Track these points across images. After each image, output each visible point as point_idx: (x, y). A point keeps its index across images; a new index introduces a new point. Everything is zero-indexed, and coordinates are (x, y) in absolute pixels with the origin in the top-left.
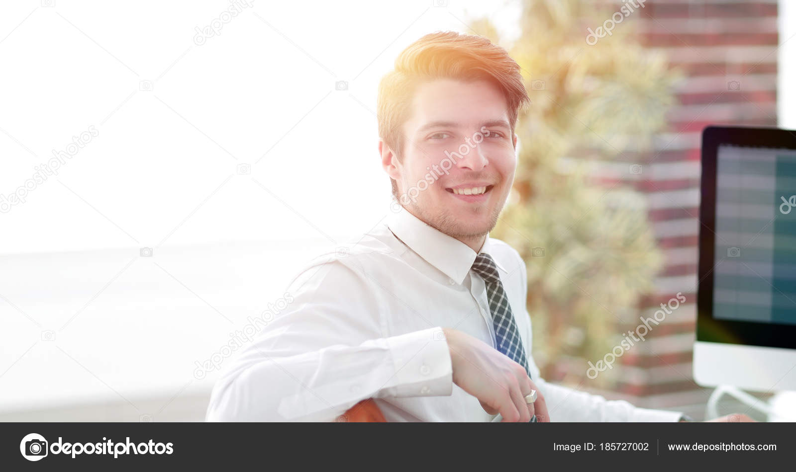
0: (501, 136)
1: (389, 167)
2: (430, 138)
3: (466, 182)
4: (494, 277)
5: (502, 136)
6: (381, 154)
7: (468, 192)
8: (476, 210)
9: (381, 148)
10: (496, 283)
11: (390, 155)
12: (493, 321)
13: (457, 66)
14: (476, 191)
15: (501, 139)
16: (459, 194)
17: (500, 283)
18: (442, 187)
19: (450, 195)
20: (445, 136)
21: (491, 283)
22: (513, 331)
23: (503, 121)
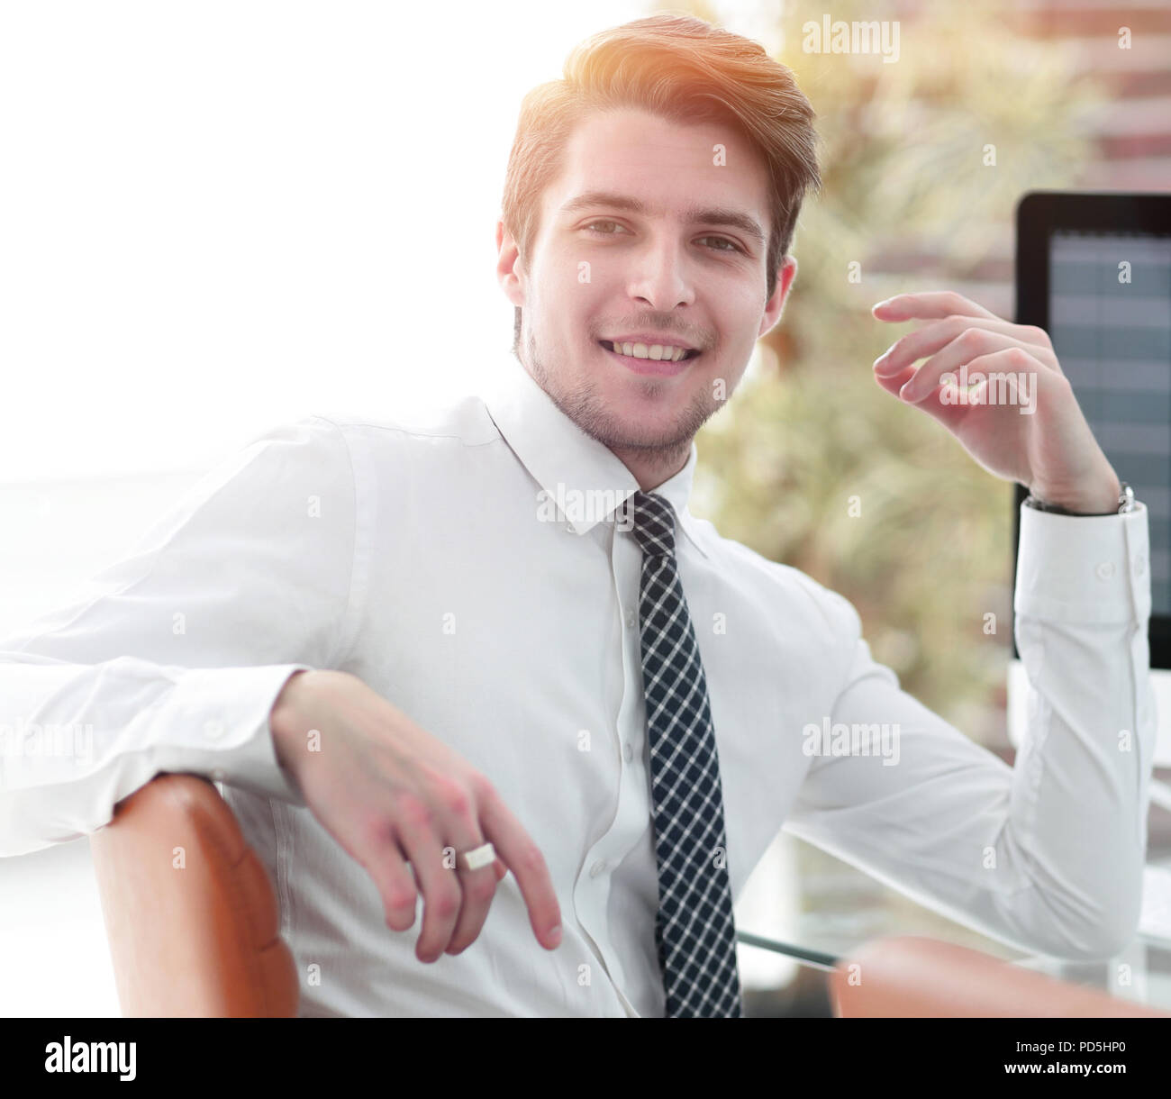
0: (737, 248)
1: (507, 277)
2: (585, 227)
3: (639, 331)
4: (662, 545)
5: (742, 249)
6: (499, 250)
7: (640, 351)
8: (651, 392)
9: (500, 238)
10: (661, 558)
11: (515, 254)
12: (640, 639)
13: (667, 83)
14: (657, 352)
15: (738, 256)
16: (623, 354)
17: (672, 562)
18: (592, 336)
19: (605, 352)
20: (618, 229)
21: (651, 558)
22: (693, 680)
23: (745, 217)
